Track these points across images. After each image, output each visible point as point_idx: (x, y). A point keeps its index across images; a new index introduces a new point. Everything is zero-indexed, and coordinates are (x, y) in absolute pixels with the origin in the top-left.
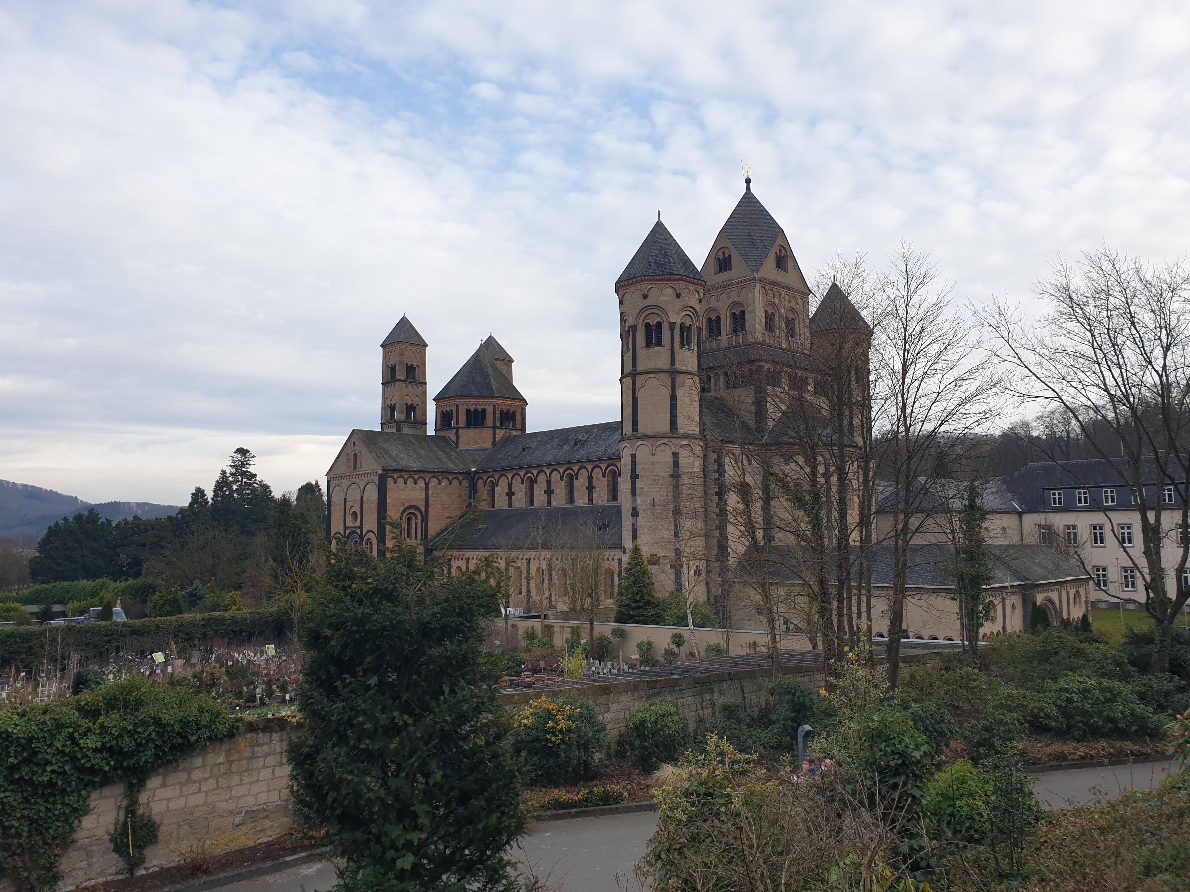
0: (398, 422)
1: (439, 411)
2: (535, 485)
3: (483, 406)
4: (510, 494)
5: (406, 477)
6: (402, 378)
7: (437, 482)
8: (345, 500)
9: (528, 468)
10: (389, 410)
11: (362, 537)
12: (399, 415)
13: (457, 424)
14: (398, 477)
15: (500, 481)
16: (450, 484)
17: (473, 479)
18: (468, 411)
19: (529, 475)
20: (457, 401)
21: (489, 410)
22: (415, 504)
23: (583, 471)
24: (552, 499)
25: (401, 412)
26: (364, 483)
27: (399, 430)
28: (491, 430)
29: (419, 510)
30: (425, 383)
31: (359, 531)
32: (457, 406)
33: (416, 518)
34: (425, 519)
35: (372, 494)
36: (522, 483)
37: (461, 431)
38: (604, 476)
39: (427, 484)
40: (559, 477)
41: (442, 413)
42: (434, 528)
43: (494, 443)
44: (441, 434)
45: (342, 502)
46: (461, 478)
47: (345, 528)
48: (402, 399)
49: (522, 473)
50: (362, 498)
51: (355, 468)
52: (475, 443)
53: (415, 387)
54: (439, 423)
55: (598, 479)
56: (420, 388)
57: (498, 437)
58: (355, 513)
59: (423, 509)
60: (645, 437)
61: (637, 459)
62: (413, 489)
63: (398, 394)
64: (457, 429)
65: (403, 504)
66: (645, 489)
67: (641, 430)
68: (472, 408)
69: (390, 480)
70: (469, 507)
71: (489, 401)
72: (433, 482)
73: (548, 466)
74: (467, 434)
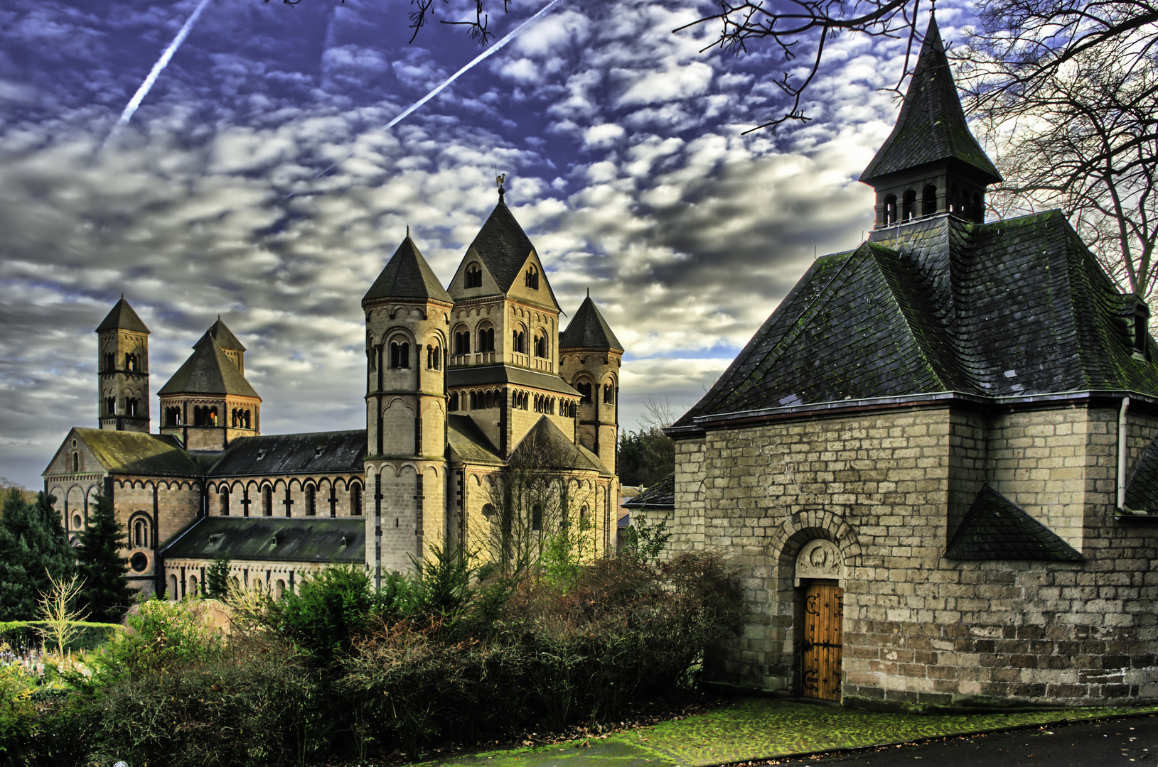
0: (119, 418)
1: (164, 406)
2: (273, 495)
3: (214, 404)
4: (246, 502)
5: (133, 480)
6: (122, 369)
7: (166, 486)
8: (66, 502)
9: (266, 476)
10: (108, 404)
12: (118, 410)
14: (125, 481)
15: (234, 488)
16: (180, 489)
17: (204, 484)
18: (197, 409)
19: (267, 483)
20: (184, 397)
21: (221, 408)
22: (143, 509)
23: (325, 483)
24: (292, 509)
25: (121, 406)
26: (89, 486)
27: (120, 425)
28: (222, 430)
29: (148, 516)
30: (148, 375)
32: (185, 403)
33: (145, 524)
34: (155, 525)
36: (259, 491)
37: (189, 431)
38: (347, 489)
39: (155, 489)
40: (299, 487)
41: (167, 409)
42: (164, 535)
43: (226, 445)
44: (168, 432)
45: (63, 505)
47: (66, 532)
48: (123, 392)
49: (259, 481)
50: (86, 501)
51: (76, 469)
52: (205, 444)
53: (137, 379)
54: (164, 420)
55: (341, 492)
56: (142, 380)
57: (229, 438)
58: (78, 518)
59: (152, 515)
60: (389, 458)
61: (383, 480)
62: (141, 494)
63: (120, 386)
64: (186, 429)
65: (132, 510)
66: (390, 509)
67: (386, 451)
68: (201, 406)
69: (116, 484)
70: (200, 514)
71: (220, 398)
72: (162, 486)
73: (287, 475)
74: (196, 434)
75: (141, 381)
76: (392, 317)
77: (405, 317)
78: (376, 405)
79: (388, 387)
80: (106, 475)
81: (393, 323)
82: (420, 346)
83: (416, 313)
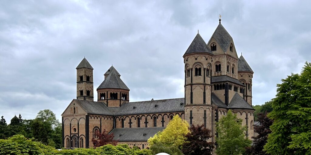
0: (85, 97)
1: (99, 93)
2: (141, 120)
3: (116, 92)
4: (130, 123)
5: (94, 116)
6: (86, 81)
7: (104, 118)
8: (70, 124)
9: (138, 115)
11: (78, 137)
12: (85, 94)
13: (107, 98)
14: (92, 116)
15: (126, 119)
16: (108, 119)
17: (115, 118)
18: (111, 93)
19: (138, 117)
20: (107, 90)
21: (119, 93)
22: (97, 126)
23: (160, 116)
24: (147, 125)
26: (79, 118)
27: (85, 99)
28: (119, 101)
29: (98, 128)
30: (93, 83)
31: (77, 135)
32: (107, 92)
33: (97, 130)
34: (100, 131)
35: (83, 122)
36: (135, 119)
37: (108, 101)
38: (168, 118)
39: (101, 119)
40: (150, 118)
41: (101, 94)
43: (120, 105)
44: (100, 101)
45: (69, 125)
46: (111, 117)
47: (71, 134)
48: (86, 89)
49: (135, 116)
50: (78, 123)
51: (75, 113)
52: (114, 105)
53: (90, 84)
54: (99, 97)
55: (166, 119)
57: (121, 103)
58: (75, 129)
59: (100, 128)
60: (195, 105)
61: (193, 112)
62: (96, 121)
63: (83, 86)
64: (107, 100)
65: (94, 126)
66: (195, 122)
67: (194, 103)
68: (112, 93)
69: (90, 117)
70: (113, 128)
71: (119, 90)
72: (103, 118)
73: (146, 114)
74: (111, 102)
76: (196, 59)
77: (201, 59)
78: (190, 88)
79: (194, 82)
81: (196, 61)
82: (205, 68)
83: (204, 58)
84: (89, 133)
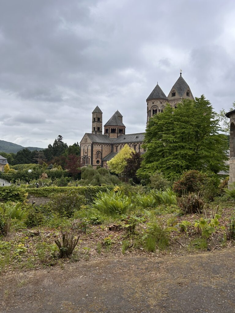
0: (96, 131)
1: (105, 129)
3: (115, 128)
5: (97, 144)
6: (97, 121)
8: (84, 149)
10: (94, 128)
11: (87, 158)
12: (96, 130)
15: (119, 146)
16: (107, 146)
17: (112, 145)
18: (112, 129)
20: (109, 127)
21: (117, 129)
22: (99, 150)
23: (138, 144)
25: (96, 129)
26: (88, 145)
27: (96, 133)
28: (117, 134)
29: (100, 152)
31: (87, 156)
33: (100, 154)
34: (102, 154)
35: (90, 148)
39: (102, 146)
40: (132, 145)
42: (103, 156)
43: (117, 137)
44: (105, 134)
46: (110, 145)
47: (84, 155)
50: (88, 149)
51: (86, 142)
52: (113, 137)
54: (105, 132)
58: (86, 152)
62: (99, 147)
63: (96, 125)
64: (109, 133)
65: (97, 151)
69: (94, 145)
70: (111, 152)
71: (117, 127)
72: (103, 146)
73: (130, 143)
74: (111, 135)
75: (101, 123)
76: (153, 103)
77: (156, 103)
80: (92, 143)
81: (153, 105)
82: (160, 110)
83: (159, 102)
84: (93, 155)
